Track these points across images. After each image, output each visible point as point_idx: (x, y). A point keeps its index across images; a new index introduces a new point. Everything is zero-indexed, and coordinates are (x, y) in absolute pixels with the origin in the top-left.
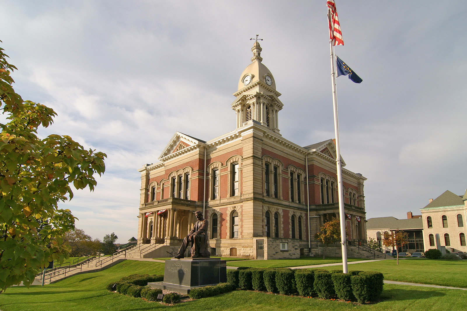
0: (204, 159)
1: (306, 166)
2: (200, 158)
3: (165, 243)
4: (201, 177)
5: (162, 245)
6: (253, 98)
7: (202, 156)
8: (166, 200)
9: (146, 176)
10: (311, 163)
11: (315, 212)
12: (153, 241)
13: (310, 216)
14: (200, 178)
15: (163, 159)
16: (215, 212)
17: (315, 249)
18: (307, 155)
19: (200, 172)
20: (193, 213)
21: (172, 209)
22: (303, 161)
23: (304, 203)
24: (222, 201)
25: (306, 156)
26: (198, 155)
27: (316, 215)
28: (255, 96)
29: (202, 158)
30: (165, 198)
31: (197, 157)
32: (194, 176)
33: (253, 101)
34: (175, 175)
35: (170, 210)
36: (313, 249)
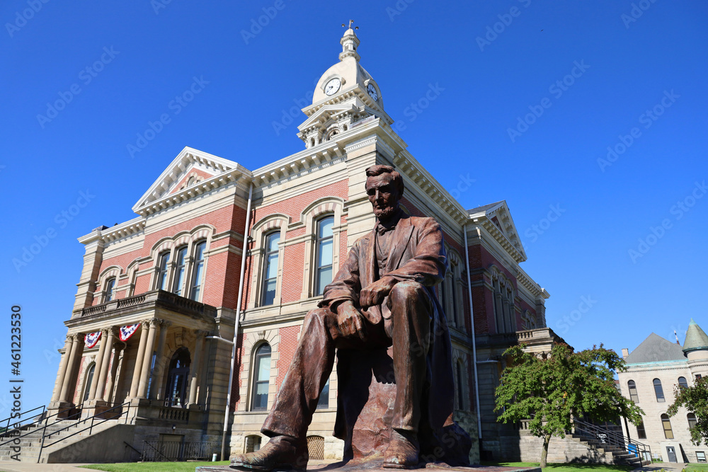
0: (247, 208)
1: (465, 248)
2: (237, 205)
3: (124, 416)
4: (235, 250)
5: (111, 423)
6: (345, 115)
7: (242, 200)
8: (142, 297)
9: (96, 252)
10: (474, 242)
11: (489, 351)
12: (88, 413)
13: (477, 360)
14: (232, 251)
15: (144, 210)
16: (265, 338)
17: (493, 443)
18: (466, 224)
19: (234, 236)
20: (207, 339)
21: (155, 321)
22: (458, 237)
23: (465, 330)
24: (285, 310)
25: (463, 226)
26: (233, 197)
27: (492, 359)
28: (350, 113)
29: (240, 206)
30: (138, 292)
31: (231, 201)
32: (218, 246)
33: (344, 123)
34: (170, 245)
35: (148, 324)
36: (488, 442)
